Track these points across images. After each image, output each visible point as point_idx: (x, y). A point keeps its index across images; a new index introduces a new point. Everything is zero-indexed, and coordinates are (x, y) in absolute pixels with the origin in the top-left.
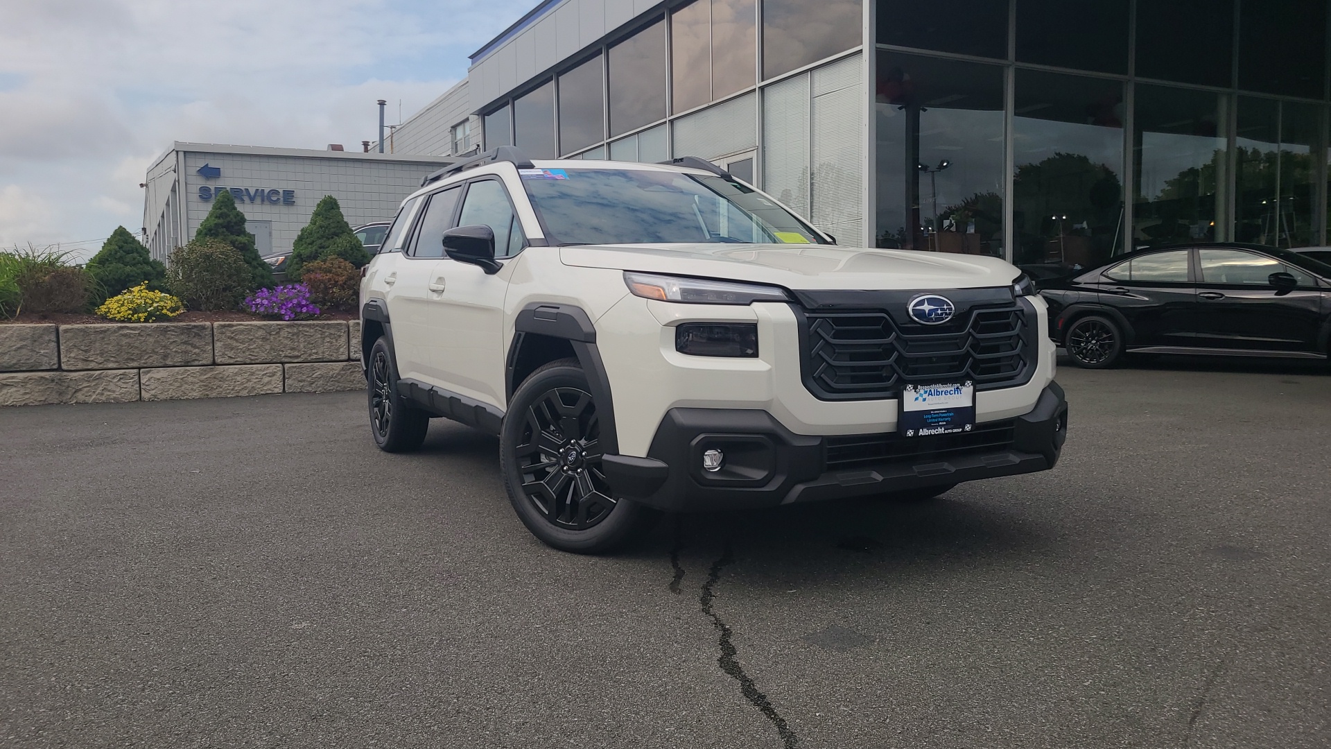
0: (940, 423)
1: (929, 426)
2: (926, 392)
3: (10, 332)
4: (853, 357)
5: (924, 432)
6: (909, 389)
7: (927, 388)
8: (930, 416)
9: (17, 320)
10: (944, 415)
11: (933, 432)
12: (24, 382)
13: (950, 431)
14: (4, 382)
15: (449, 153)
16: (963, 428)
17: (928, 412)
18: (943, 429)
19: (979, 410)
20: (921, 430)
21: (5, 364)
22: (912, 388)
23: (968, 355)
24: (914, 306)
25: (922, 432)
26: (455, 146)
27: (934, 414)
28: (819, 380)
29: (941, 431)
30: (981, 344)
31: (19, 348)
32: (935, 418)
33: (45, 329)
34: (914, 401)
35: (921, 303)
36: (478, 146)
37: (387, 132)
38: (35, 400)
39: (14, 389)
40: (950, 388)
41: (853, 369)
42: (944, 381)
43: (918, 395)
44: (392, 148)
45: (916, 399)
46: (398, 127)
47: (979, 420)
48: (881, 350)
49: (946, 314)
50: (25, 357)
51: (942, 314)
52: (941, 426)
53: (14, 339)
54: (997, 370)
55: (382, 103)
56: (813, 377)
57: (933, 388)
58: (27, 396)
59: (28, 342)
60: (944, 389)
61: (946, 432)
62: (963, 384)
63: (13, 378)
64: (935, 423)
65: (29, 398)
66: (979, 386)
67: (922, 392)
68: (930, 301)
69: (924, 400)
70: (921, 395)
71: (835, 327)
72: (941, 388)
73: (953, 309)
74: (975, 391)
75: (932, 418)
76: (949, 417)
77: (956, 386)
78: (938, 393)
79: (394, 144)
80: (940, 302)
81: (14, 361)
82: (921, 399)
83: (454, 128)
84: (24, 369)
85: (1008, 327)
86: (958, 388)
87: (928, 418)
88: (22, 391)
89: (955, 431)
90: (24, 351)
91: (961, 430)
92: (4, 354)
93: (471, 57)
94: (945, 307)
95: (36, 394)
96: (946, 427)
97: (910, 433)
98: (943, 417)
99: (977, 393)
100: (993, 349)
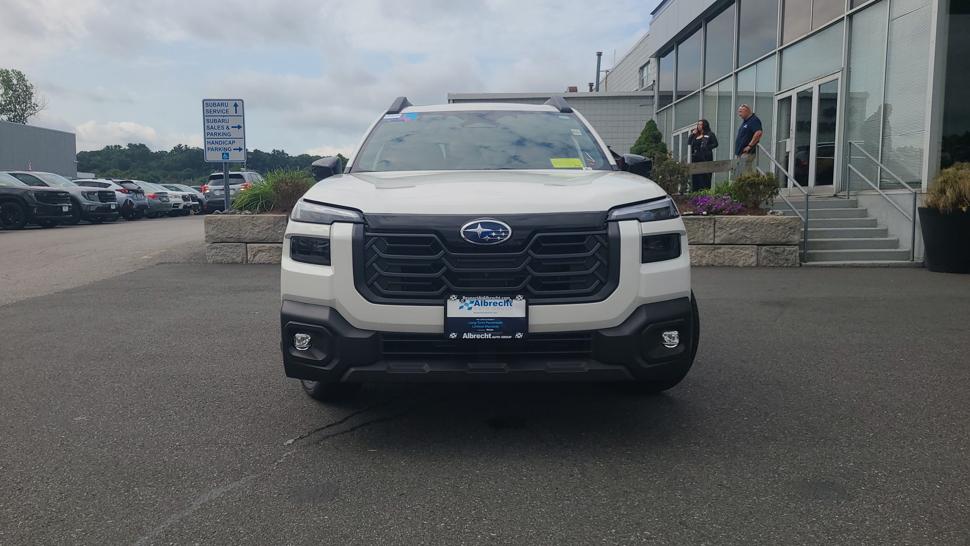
0: (487, 330)
1: (474, 331)
2: (472, 302)
3: (263, 219)
4: (404, 270)
5: (468, 336)
6: (453, 299)
7: (474, 299)
8: (475, 323)
9: (272, 213)
10: (491, 323)
11: (478, 336)
12: (270, 249)
13: (499, 337)
14: (259, 249)
15: (637, 88)
16: (514, 335)
17: (474, 319)
18: (490, 335)
19: (532, 321)
20: (465, 334)
21: (260, 238)
22: (456, 298)
23: (525, 272)
24: (466, 229)
25: (465, 336)
26: (642, 82)
27: (480, 321)
28: (371, 286)
29: (489, 336)
30: (543, 264)
31: (267, 229)
32: (482, 325)
33: (281, 217)
34: (457, 308)
35: (475, 226)
36: (654, 81)
37: (603, 75)
38: (275, 261)
39: (264, 253)
40: (499, 300)
41: (403, 279)
42: (492, 294)
43: (463, 304)
44: (606, 87)
45: (461, 308)
46: (610, 71)
47: (531, 330)
48: (430, 264)
49: (501, 236)
50: (270, 235)
51: (496, 236)
52: (488, 332)
53: (265, 224)
54: (566, 287)
55: (599, 54)
56: (367, 284)
57: (480, 299)
58: (271, 258)
59: (272, 225)
60: (493, 301)
61: (493, 337)
62: (513, 298)
63: (264, 246)
64: (482, 329)
65: (272, 259)
66: (531, 300)
67: (468, 301)
68: (484, 225)
69: (470, 309)
71: (388, 244)
72: (488, 300)
73: (510, 232)
74: (527, 305)
75: (477, 325)
76: (498, 325)
77: (506, 299)
78: (486, 304)
79: (607, 84)
80: (495, 227)
81: (265, 237)
82: (465, 308)
83: (642, 68)
84: (270, 241)
85: (582, 249)
86: (508, 301)
87: (474, 325)
88: (268, 255)
89: (504, 337)
90: (270, 231)
91: (510, 337)
92: (260, 232)
93: (653, 13)
94: (501, 230)
95: (275, 257)
96: (495, 333)
97: (453, 336)
98: (490, 325)
99: (529, 306)
100: (566, 268)
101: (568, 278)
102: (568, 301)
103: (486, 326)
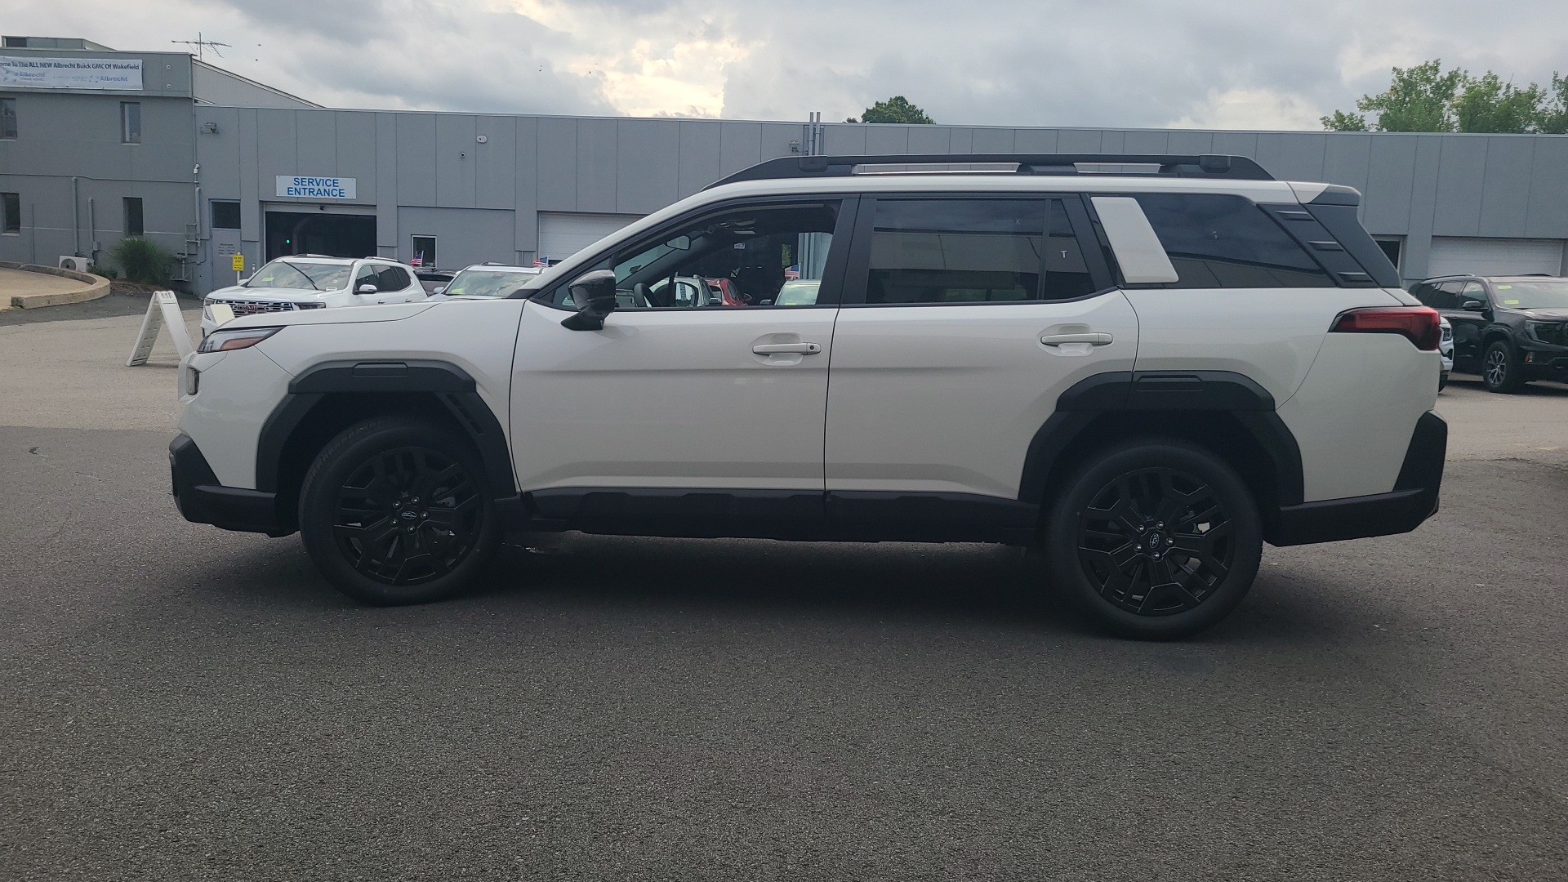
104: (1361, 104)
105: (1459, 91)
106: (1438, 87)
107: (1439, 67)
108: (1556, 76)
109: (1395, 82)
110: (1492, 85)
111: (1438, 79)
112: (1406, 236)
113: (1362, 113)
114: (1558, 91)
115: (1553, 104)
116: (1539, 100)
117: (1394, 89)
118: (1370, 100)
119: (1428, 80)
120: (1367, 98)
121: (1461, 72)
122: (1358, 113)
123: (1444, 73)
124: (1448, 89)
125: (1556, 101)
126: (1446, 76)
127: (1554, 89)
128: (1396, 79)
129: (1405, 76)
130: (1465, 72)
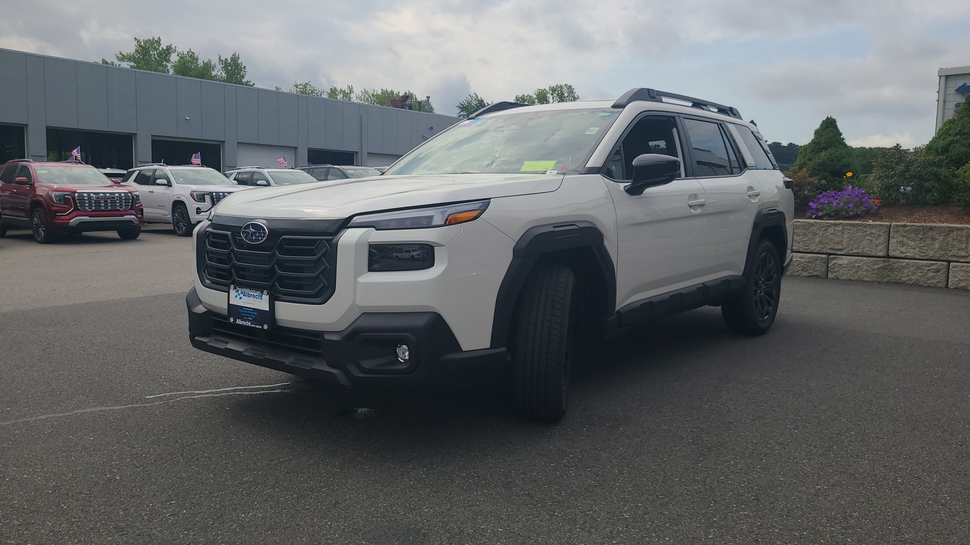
0: (249, 318)
1: (242, 319)
2: (242, 293)
5: (239, 322)
6: (233, 288)
7: (243, 290)
8: (243, 311)
10: (251, 312)
11: (244, 323)
13: (255, 326)
16: (263, 326)
17: (242, 308)
20: (237, 320)
24: (244, 229)
27: (246, 310)
28: (204, 272)
29: (249, 324)
30: (284, 263)
32: (246, 313)
34: (235, 297)
35: (248, 227)
40: (257, 293)
42: (252, 287)
43: (237, 294)
47: (277, 324)
48: (226, 257)
49: (261, 237)
51: (258, 237)
52: (249, 321)
54: (301, 287)
56: (203, 270)
60: (253, 294)
61: (252, 326)
62: (262, 292)
64: (246, 317)
67: (240, 292)
68: (253, 226)
69: (241, 298)
70: (239, 294)
72: (251, 292)
73: (267, 233)
74: (271, 300)
75: (244, 313)
76: (255, 315)
78: (249, 296)
80: (259, 228)
82: (238, 297)
86: (260, 295)
89: (258, 327)
91: (261, 327)
94: (261, 232)
96: (253, 322)
97: (232, 320)
98: (250, 314)
99: (276, 302)
100: (298, 270)
101: (298, 279)
102: (295, 300)
103: (248, 315)
104: (118, 57)
105: (174, 58)
106: (160, 54)
107: (161, 42)
108: (220, 57)
109: (136, 46)
110: (193, 58)
111: (161, 49)
112: (224, 141)
113: (119, 63)
114: (222, 66)
115: (220, 72)
116: (213, 69)
117: (136, 51)
118: (123, 55)
119: (155, 49)
120: (121, 54)
121: (173, 47)
122: (117, 62)
123: (164, 46)
124: (166, 55)
125: (221, 71)
126: (165, 48)
127: (220, 64)
128: (137, 44)
129: (142, 44)
130: (175, 47)
